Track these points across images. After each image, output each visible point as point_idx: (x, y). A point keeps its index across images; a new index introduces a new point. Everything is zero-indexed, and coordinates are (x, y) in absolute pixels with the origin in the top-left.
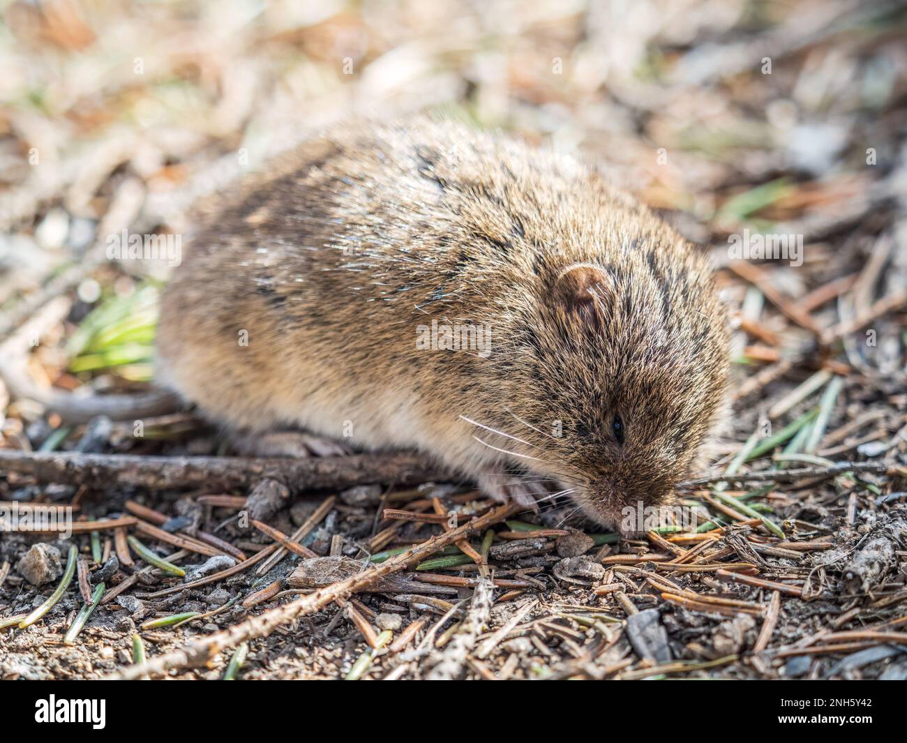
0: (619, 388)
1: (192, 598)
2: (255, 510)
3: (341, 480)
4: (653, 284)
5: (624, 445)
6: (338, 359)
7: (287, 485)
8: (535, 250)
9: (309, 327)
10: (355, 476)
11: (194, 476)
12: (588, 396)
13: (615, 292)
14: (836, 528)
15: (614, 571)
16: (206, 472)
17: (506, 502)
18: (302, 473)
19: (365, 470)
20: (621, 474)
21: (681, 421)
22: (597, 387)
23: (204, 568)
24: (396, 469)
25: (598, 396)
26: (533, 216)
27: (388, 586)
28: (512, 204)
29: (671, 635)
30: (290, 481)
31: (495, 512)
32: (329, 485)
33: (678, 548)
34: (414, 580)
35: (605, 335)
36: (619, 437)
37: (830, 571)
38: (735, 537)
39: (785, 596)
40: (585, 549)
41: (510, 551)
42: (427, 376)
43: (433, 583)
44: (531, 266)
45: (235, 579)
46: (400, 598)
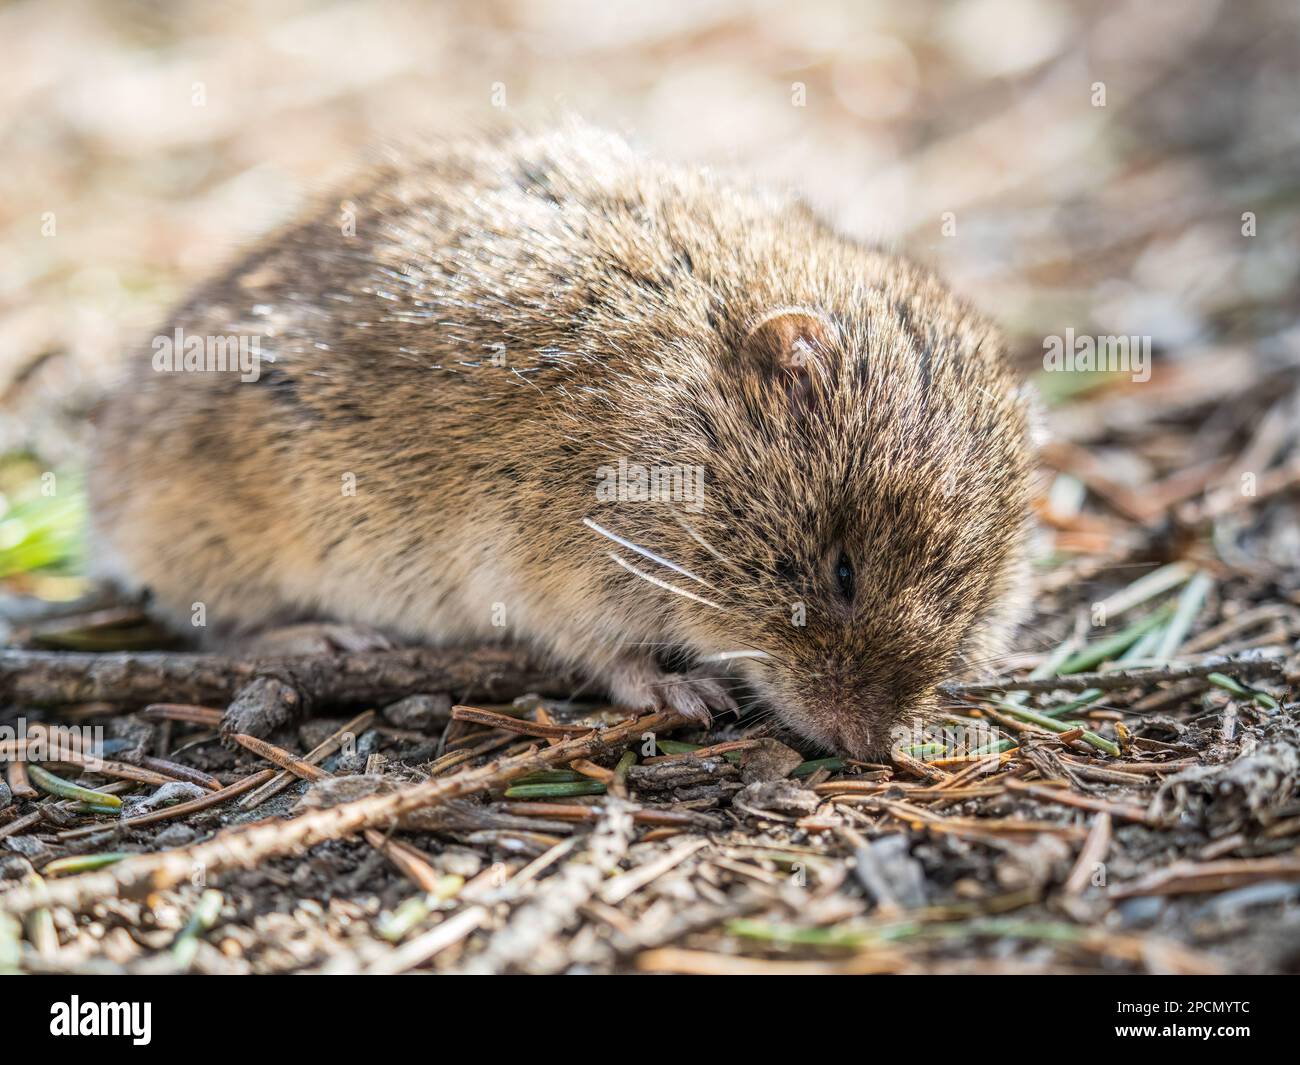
0: (849, 503)
1: (130, 840)
2: (240, 719)
3: (385, 684)
4: (903, 341)
5: (854, 602)
6: (382, 477)
7: (295, 686)
8: (711, 291)
9: (336, 424)
10: (409, 679)
11: (141, 681)
12: (796, 513)
13: (842, 349)
14: (1204, 746)
15: (835, 803)
16: (161, 673)
17: (657, 709)
18: (319, 671)
19: (425, 669)
20: (850, 648)
21: (950, 564)
22: (811, 498)
23: (152, 800)
24: (477, 669)
25: (811, 515)
26: (709, 243)
27: (457, 820)
28: (675, 226)
29: (930, 874)
30: (300, 680)
31: (638, 721)
32: (364, 694)
33: (941, 772)
34: (501, 811)
35: (825, 417)
36: (847, 590)
37: (1193, 789)
38: (1035, 749)
39: (1119, 822)
40: (786, 769)
41: (662, 773)
42: (529, 493)
43: (533, 816)
44: (704, 316)
45: (204, 815)
46: (477, 837)
